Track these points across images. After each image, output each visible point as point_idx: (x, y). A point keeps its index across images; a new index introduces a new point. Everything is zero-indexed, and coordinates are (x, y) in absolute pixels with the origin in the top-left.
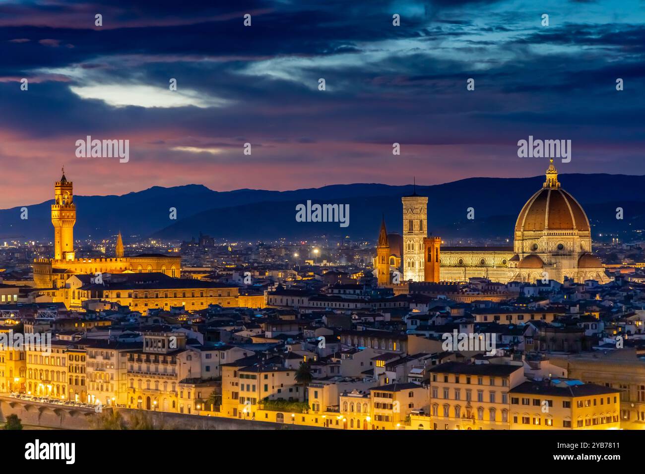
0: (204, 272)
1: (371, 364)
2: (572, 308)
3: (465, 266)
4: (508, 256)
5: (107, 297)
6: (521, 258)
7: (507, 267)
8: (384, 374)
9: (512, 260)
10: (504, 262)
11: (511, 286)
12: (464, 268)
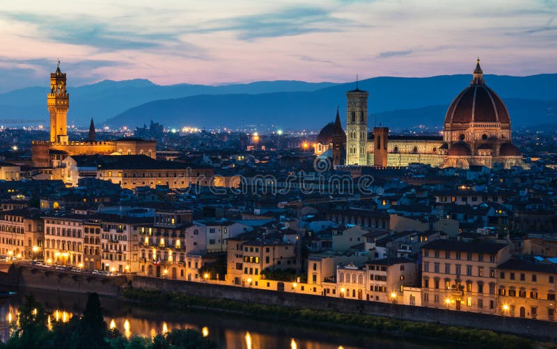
0: (173, 155)
1: (359, 239)
3: (400, 153)
4: (438, 145)
5: (101, 176)
6: (449, 146)
7: (436, 154)
8: (374, 249)
9: (441, 148)
10: (435, 149)
11: (448, 171)
12: (398, 155)
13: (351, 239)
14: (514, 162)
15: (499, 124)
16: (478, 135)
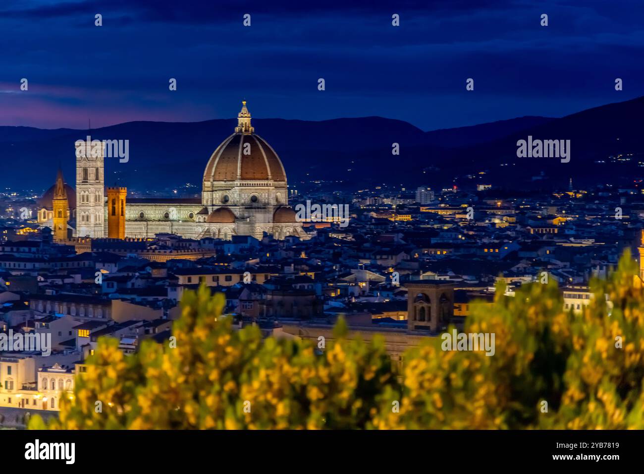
1: (70, 333)
2: (286, 267)
3: (146, 220)
4: (196, 210)
6: (210, 212)
7: (194, 221)
8: (88, 345)
9: (199, 213)
10: (191, 216)
11: (204, 243)
12: (145, 223)
13: (60, 334)
14: (291, 230)
15: (271, 182)
16: (246, 198)
